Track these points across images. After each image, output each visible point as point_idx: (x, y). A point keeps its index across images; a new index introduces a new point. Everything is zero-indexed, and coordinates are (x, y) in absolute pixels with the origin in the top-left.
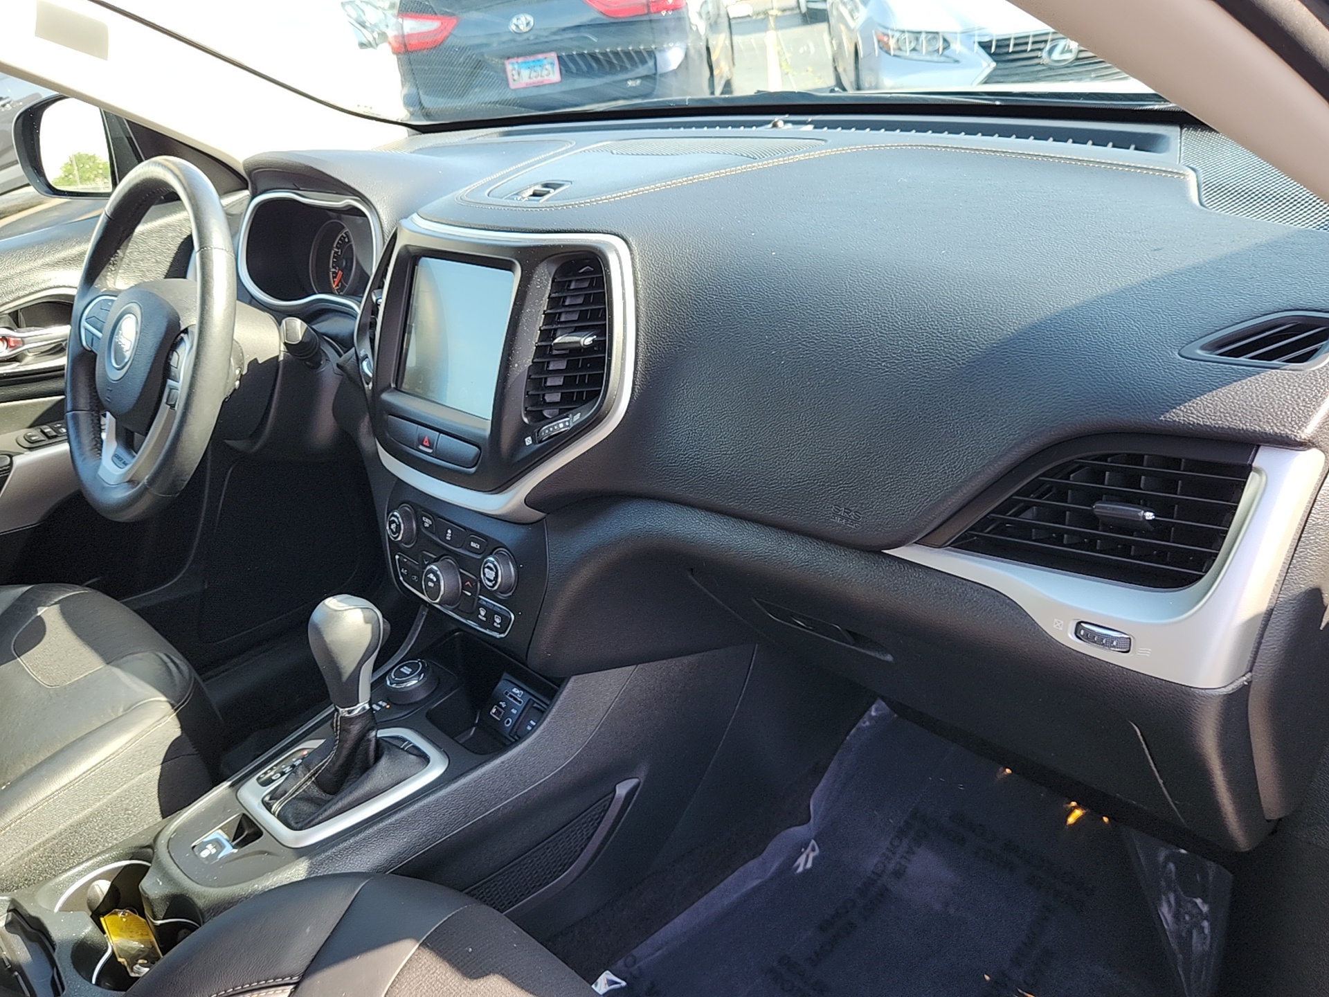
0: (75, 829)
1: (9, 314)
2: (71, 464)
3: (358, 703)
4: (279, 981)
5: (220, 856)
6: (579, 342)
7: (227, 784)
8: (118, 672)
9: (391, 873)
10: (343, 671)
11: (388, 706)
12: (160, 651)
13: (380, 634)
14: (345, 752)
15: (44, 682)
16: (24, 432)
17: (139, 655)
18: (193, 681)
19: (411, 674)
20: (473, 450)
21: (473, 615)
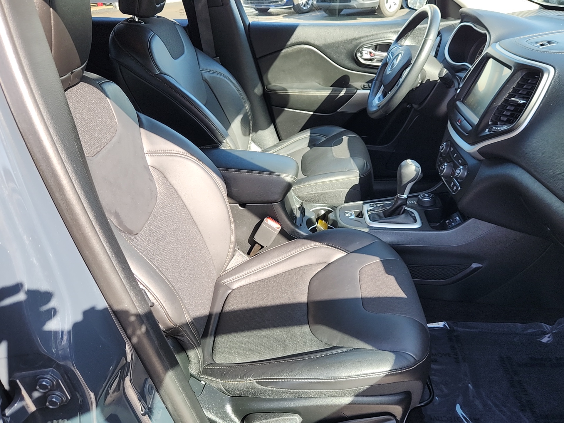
0: (323, 194)
1: (375, 45)
2: (367, 98)
3: (403, 194)
4: (345, 250)
5: (350, 217)
6: (518, 101)
7: (362, 202)
8: (352, 160)
9: (390, 246)
10: (403, 182)
11: (416, 203)
12: (365, 160)
13: (417, 177)
14: (394, 208)
15: (335, 155)
16: (364, 83)
17: (359, 158)
18: (369, 171)
19: (428, 197)
20: (470, 128)
21: (449, 184)
